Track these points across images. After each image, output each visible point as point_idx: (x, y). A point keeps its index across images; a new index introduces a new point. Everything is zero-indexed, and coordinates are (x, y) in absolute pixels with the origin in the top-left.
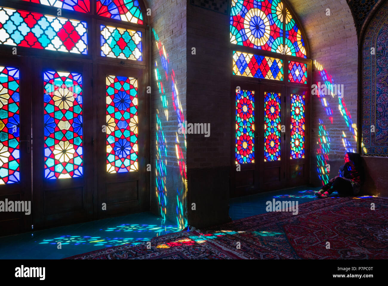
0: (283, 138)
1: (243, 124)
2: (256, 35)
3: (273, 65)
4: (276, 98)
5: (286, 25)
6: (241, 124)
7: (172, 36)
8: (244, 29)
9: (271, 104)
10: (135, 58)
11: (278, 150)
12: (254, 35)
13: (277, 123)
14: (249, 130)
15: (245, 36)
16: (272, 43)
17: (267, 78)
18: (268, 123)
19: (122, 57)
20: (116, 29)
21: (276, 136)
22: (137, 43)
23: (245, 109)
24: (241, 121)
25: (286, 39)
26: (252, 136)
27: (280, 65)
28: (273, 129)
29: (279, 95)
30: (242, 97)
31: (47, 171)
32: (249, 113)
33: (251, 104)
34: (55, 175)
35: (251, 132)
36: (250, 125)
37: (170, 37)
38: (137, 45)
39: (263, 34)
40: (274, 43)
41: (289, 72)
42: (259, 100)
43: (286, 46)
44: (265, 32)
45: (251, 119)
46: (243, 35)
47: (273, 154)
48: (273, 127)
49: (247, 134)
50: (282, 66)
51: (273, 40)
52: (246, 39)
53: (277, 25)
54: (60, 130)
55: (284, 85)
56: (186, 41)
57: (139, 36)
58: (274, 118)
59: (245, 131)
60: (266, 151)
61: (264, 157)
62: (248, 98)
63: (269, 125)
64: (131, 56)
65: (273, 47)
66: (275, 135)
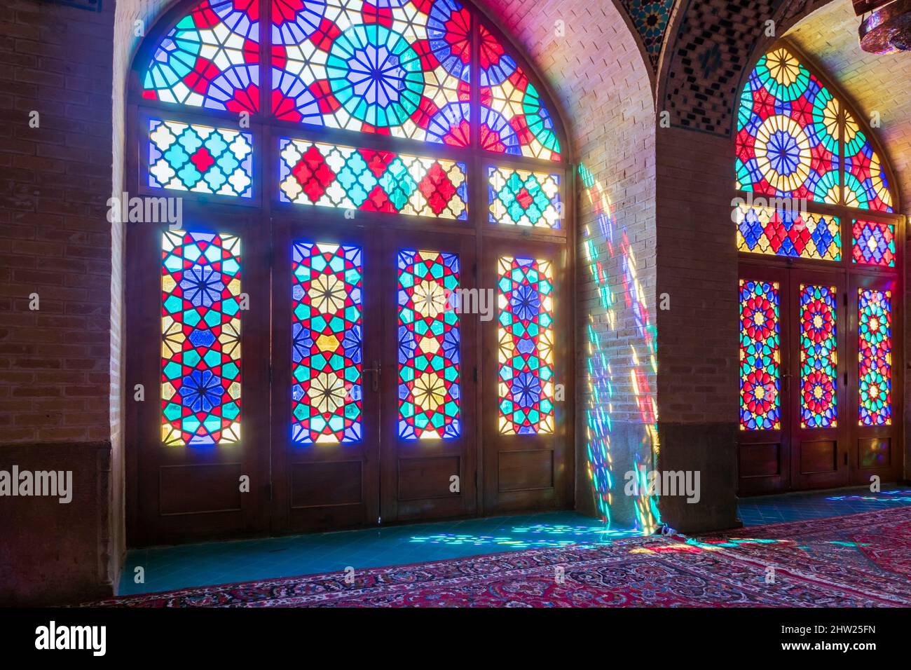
0: (841, 381)
1: (756, 351)
2: (780, 169)
3: (817, 229)
4: (825, 297)
5: (846, 145)
6: (751, 350)
7: (623, 181)
8: (755, 158)
9: (816, 309)
10: (547, 223)
11: (830, 405)
12: (776, 169)
13: (828, 350)
14: (767, 361)
15: (757, 172)
16: (816, 184)
17: (804, 255)
18: (808, 349)
19: (524, 222)
20: (515, 172)
21: (827, 376)
22: (550, 195)
23: (759, 319)
24: (751, 344)
25: (846, 173)
26: (774, 373)
27: (834, 229)
28: (820, 361)
29: (833, 292)
30: (753, 296)
31: (402, 425)
32: (768, 328)
33: (771, 308)
34: (414, 433)
35: (772, 366)
36: (770, 352)
37: (619, 184)
38: (550, 200)
39: (796, 166)
40: (820, 184)
41: (854, 242)
42: (789, 301)
43: (846, 189)
44: (800, 162)
45: (773, 339)
46: (754, 171)
47: (819, 414)
48: (820, 357)
49: (764, 370)
50: (839, 231)
51: (816, 179)
52: (760, 177)
53: (825, 146)
54: (423, 354)
55: (843, 270)
56: (654, 190)
57: (554, 183)
58: (823, 339)
59: (759, 362)
60: (806, 406)
61: (801, 418)
62: (764, 297)
63: (811, 352)
64: (541, 220)
65: (818, 191)
66: (825, 374)
